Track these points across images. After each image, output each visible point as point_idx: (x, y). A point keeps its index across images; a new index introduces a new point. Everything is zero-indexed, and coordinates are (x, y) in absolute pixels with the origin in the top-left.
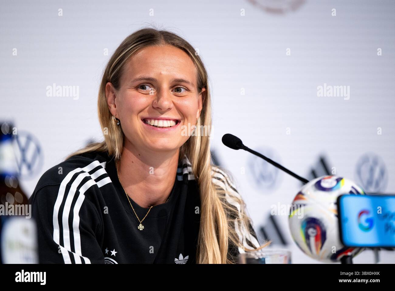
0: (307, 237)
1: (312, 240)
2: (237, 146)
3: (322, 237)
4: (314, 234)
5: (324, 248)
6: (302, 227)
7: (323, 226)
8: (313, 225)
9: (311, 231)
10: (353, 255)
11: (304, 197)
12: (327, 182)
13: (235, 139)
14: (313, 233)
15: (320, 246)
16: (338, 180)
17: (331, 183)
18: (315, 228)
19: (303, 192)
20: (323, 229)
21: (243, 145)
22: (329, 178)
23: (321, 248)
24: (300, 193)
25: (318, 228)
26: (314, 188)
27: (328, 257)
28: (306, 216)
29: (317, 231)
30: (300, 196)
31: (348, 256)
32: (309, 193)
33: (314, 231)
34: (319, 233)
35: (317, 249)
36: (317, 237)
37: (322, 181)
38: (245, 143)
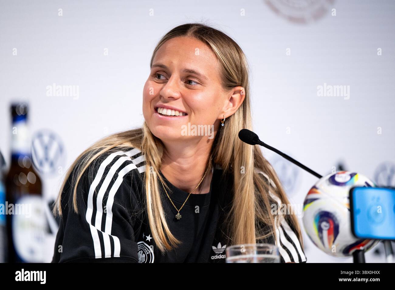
0: (320, 230)
1: (325, 233)
2: (254, 141)
3: (335, 230)
4: (327, 228)
5: (336, 242)
6: (316, 220)
7: (336, 219)
8: (325, 218)
9: (324, 225)
10: (365, 249)
11: (318, 191)
12: (341, 177)
13: (252, 134)
14: (326, 226)
15: (332, 239)
16: (352, 175)
17: (345, 178)
18: (327, 222)
19: (317, 186)
20: (336, 222)
21: (260, 140)
22: (344, 173)
23: (334, 242)
24: (314, 187)
25: (331, 222)
26: (328, 182)
27: (340, 251)
28: (320, 209)
29: (330, 225)
30: (314, 190)
31: (360, 251)
32: (322, 188)
33: (328, 225)
34: (332, 227)
35: (329, 242)
36: (329, 231)
37: (337, 175)
38: (261, 139)
